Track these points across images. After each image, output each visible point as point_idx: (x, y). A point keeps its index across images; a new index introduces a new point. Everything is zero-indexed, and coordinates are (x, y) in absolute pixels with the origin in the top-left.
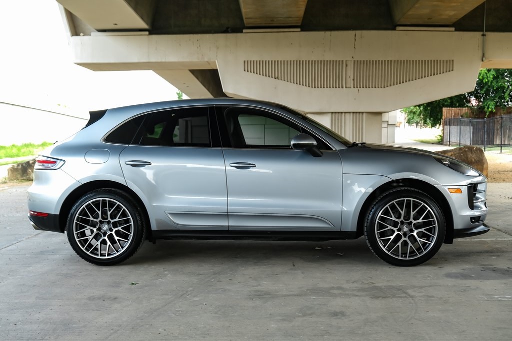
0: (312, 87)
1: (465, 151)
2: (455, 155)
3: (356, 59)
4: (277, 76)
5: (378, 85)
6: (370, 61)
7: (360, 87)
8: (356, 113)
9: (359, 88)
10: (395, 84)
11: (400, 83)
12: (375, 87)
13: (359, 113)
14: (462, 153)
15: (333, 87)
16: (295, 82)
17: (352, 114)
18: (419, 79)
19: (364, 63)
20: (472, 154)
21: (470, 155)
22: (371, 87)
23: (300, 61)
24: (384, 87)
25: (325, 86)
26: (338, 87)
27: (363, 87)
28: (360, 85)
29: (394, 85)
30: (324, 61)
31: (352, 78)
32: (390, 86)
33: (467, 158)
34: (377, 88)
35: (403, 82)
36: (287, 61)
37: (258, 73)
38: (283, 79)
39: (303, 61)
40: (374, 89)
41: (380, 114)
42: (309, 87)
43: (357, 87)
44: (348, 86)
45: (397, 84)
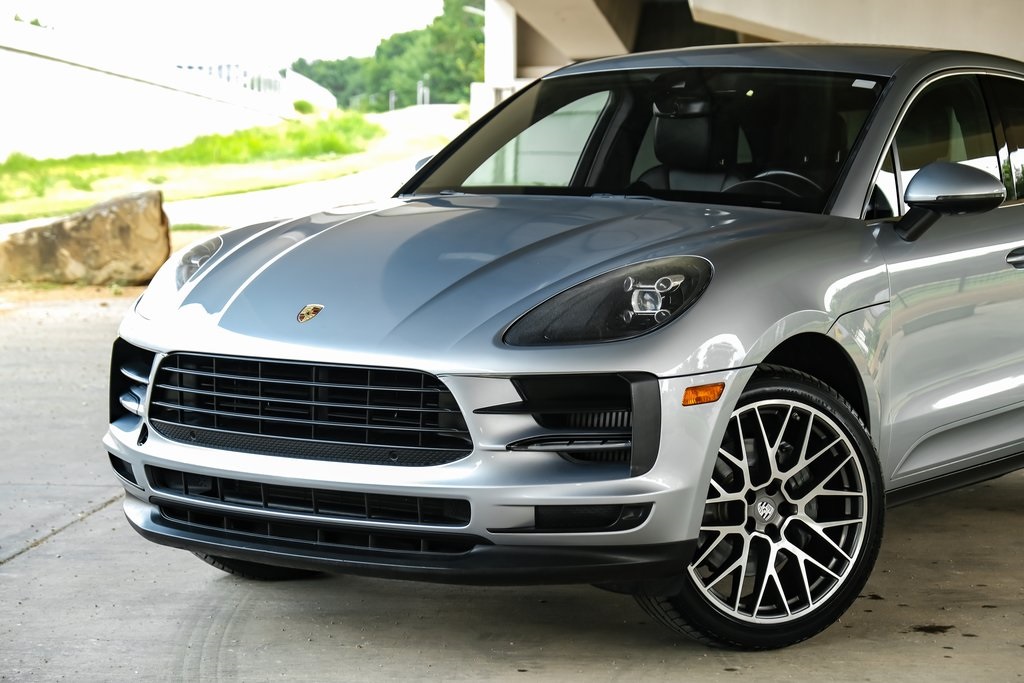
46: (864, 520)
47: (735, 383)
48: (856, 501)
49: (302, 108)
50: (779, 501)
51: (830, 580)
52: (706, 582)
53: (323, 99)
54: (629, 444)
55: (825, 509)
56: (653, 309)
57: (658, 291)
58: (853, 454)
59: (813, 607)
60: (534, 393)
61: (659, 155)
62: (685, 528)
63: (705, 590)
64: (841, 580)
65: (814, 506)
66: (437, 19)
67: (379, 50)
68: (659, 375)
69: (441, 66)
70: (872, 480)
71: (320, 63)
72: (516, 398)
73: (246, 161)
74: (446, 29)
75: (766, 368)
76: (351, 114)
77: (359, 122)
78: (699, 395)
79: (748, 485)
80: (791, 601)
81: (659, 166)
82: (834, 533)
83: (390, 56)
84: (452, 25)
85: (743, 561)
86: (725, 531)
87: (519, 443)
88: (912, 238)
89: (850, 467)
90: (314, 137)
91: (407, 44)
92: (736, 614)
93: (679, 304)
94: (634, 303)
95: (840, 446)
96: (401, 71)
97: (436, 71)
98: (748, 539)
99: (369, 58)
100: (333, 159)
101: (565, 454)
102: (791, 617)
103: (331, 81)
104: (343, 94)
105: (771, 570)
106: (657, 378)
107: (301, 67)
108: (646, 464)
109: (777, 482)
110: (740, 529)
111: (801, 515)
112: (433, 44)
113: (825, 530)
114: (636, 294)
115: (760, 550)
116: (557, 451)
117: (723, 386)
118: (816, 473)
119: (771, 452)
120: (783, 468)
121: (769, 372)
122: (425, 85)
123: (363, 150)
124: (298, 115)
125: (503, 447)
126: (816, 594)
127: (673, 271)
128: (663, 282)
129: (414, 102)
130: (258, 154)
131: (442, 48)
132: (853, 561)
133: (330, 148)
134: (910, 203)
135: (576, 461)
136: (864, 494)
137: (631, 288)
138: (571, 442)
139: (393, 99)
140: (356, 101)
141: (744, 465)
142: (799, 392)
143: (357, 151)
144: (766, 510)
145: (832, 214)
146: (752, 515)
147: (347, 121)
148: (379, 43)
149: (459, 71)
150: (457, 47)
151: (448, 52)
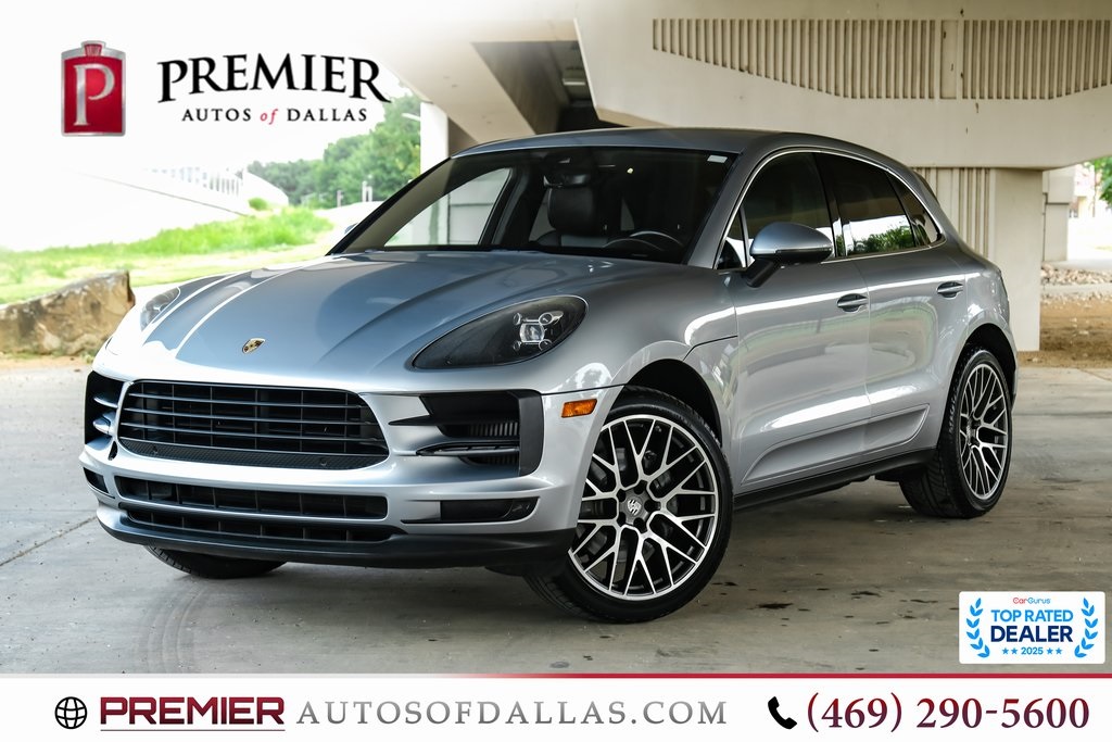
0: (845, 96)
3: (970, 16)
4: (745, 63)
5: (1033, 90)
6: (1009, 23)
7: (981, 97)
8: (970, 169)
9: (978, 100)
10: (1082, 87)
11: (1095, 86)
12: (1025, 97)
13: (979, 169)
15: (905, 97)
16: (798, 81)
17: (956, 173)
19: (992, 29)
22: (1012, 95)
23: (811, 22)
24: (1050, 97)
25: (883, 94)
26: (918, 95)
27: (990, 97)
28: (981, 91)
29: (1077, 91)
30: (881, 22)
31: (959, 69)
32: (1067, 94)
34: (1030, 101)
35: (1104, 84)
36: (776, 22)
37: (694, 54)
38: (763, 72)
39: (820, 22)
40: (1021, 101)
41: (1036, 172)
42: (837, 94)
43: (973, 97)
44: (947, 93)
45: (1086, 88)
46: (716, 515)
47: (605, 400)
48: (709, 498)
49: (257, 205)
50: (645, 499)
51: (688, 565)
52: (585, 566)
53: (277, 198)
54: (518, 450)
55: (683, 506)
56: (538, 339)
57: (541, 324)
58: (706, 460)
59: (674, 587)
60: (440, 408)
61: (552, 221)
62: (565, 518)
63: (583, 572)
64: (697, 564)
65: (675, 503)
66: (379, 125)
67: (327, 153)
68: (542, 392)
69: (383, 167)
70: (722, 481)
71: (274, 165)
72: (424, 412)
73: (205, 252)
74: (387, 134)
75: (632, 388)
76: (300, 209)
77: (308, 216)
78: (574, 409)
79: (619, 486)
80: (657, 582)
81: (551, 233)
82: (691, 525)
83: (337, 159)
84: (393, 131)
85: (615, 549)
86: (600, 523)
87: (427, 449)
88: (757, 284)
89: (704, 470)
90: (268, 230)
91: (353, 148)
92: (609, 592)
93: (558, 334)
94: (522, 335)
95: (695, 454)
96: (347, 173)
97: (378, 172)
98: (619, 530)
99: (319, 161)
100: (285, 250)
101: (465, 459)
102: (656, 595)
103: (284, 181)
104: (294, 193)
105: (639, 556)
106: (541, 395)
107: (256, 169)
108: (532, 465)
109: (643, 483)
110: (613, 522)
111: (664, 511)
112: (376, 148)
113: (683, 523)
114: (523, 327)
115: (630, 540)
116: (459, 456)
117: (595, 401)
118: (676, 475)
119: (638, 458)
120: (648, 471)
121: (634, 392)
122: (368, 185)
123: (312, 242)
124: (253, 211)
125: (414, 452)
126: (676, 577)
127: (554, 308)
128: (545, 317)
129: (359, 199)
130: (216, 246)
131: (384, 151)
132: (707, 548)
133: (281, 240)
134: (754, 256)
135: (474, 464)
136: (716, 493)
137: (519, 322)
138: (470, 448)
139: (340, 197)
140: (306, 199)
141: (615, 469)
142: (661, 408)
143: (307, 242)
144: (634, 506)
145: (690, 264)
146: (622, 510)
147: (298, 216)
148: (326, 147)
149: (399, 172)
150: (398, 150)
151: (389, 155)
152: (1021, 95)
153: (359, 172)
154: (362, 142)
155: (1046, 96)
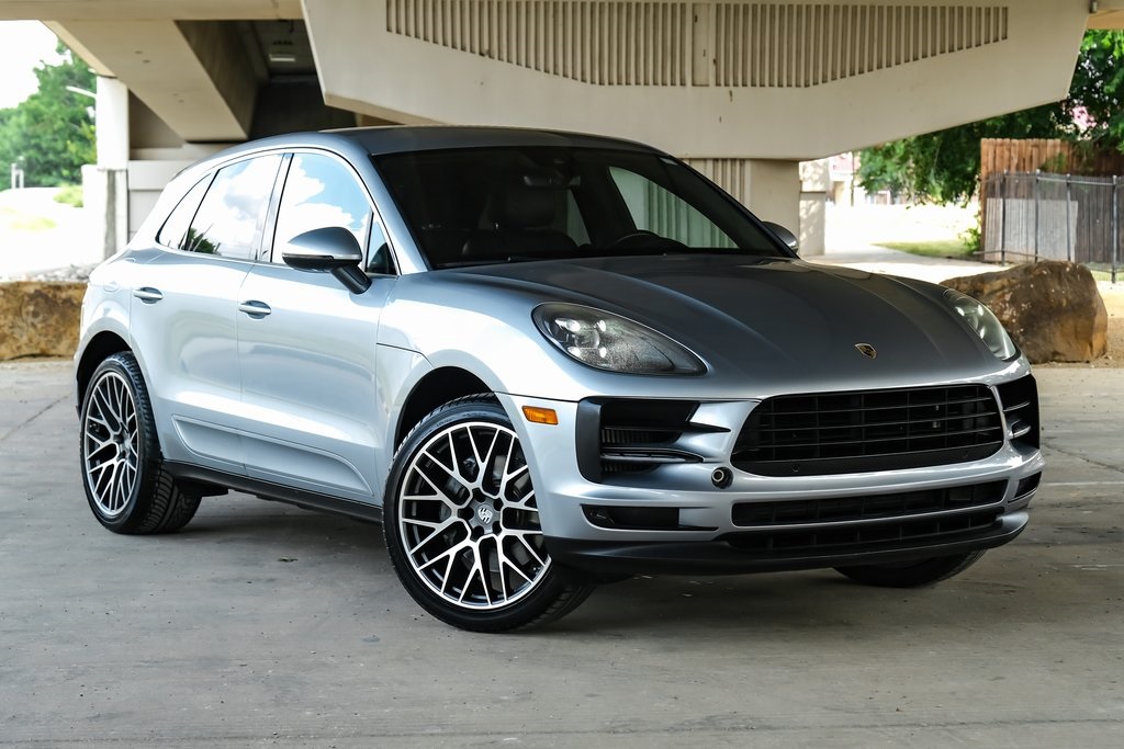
0: (592, 82)
1: (1042, 274)
2: (1012, 286)
4: (486, 47)
5: (789, 77)
6: (763, 7)
7: (735, 85)
9: (732, 88)
10: (838, 75)
11: (852, 74)
12: (780, 85)
13: (734, 160)
14: (1032, 281)
15: (655, 84)
16: (542, 67)
17: (710, 164)
18: (907, 61)
19: (745, 13)
20: (1060, 283)
21: (1054, 288)
22: (767, 83)
24: (807, 85)
25: (633, 80)
26: (669, 82)
27: (744, 85)
28: (735, 78)
29: (834, 79)
30: (628, 4)
31: (712, 55)
32: (823, 82)
33: (1047, 295)
34: (785, 89)
35: (861, 72)
36: (519, 4)
37: (431, 36)
38: (505, 56)
39: (564, 3)
40: (776, 89)
41: (792, 163)
42: (583, 80)
44: (698, 82)
45: (843, 76)
84: (50, 104)
97: (32, 153)
112: (29, 124)
149: (57, 153)
150: (56, 127)
151: (45, 133)
152: (776, 83)
153: (8, 152)
154: (9, 118)
155: (802, 83)
